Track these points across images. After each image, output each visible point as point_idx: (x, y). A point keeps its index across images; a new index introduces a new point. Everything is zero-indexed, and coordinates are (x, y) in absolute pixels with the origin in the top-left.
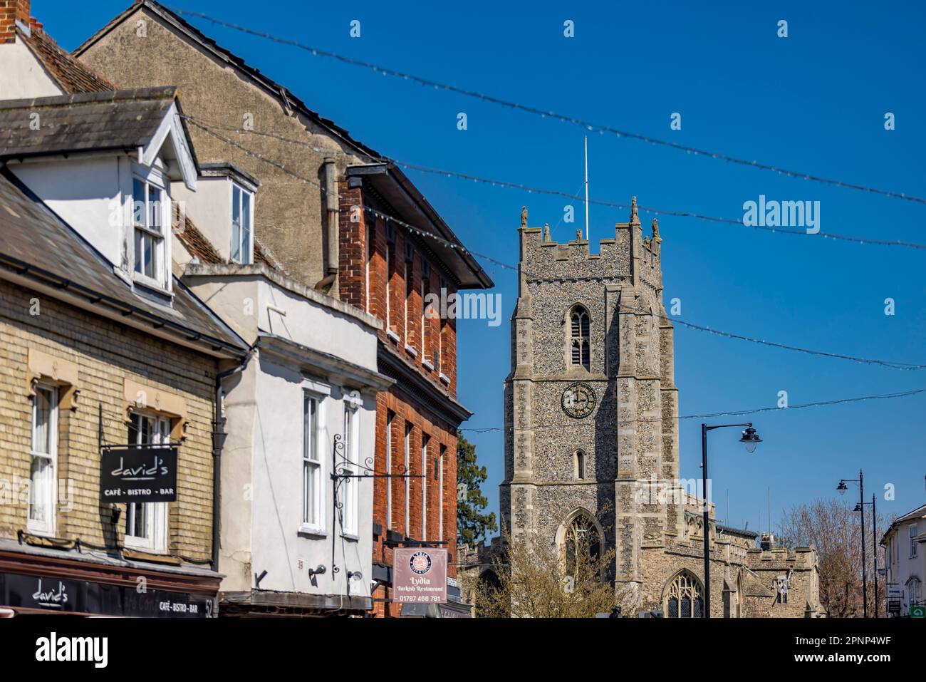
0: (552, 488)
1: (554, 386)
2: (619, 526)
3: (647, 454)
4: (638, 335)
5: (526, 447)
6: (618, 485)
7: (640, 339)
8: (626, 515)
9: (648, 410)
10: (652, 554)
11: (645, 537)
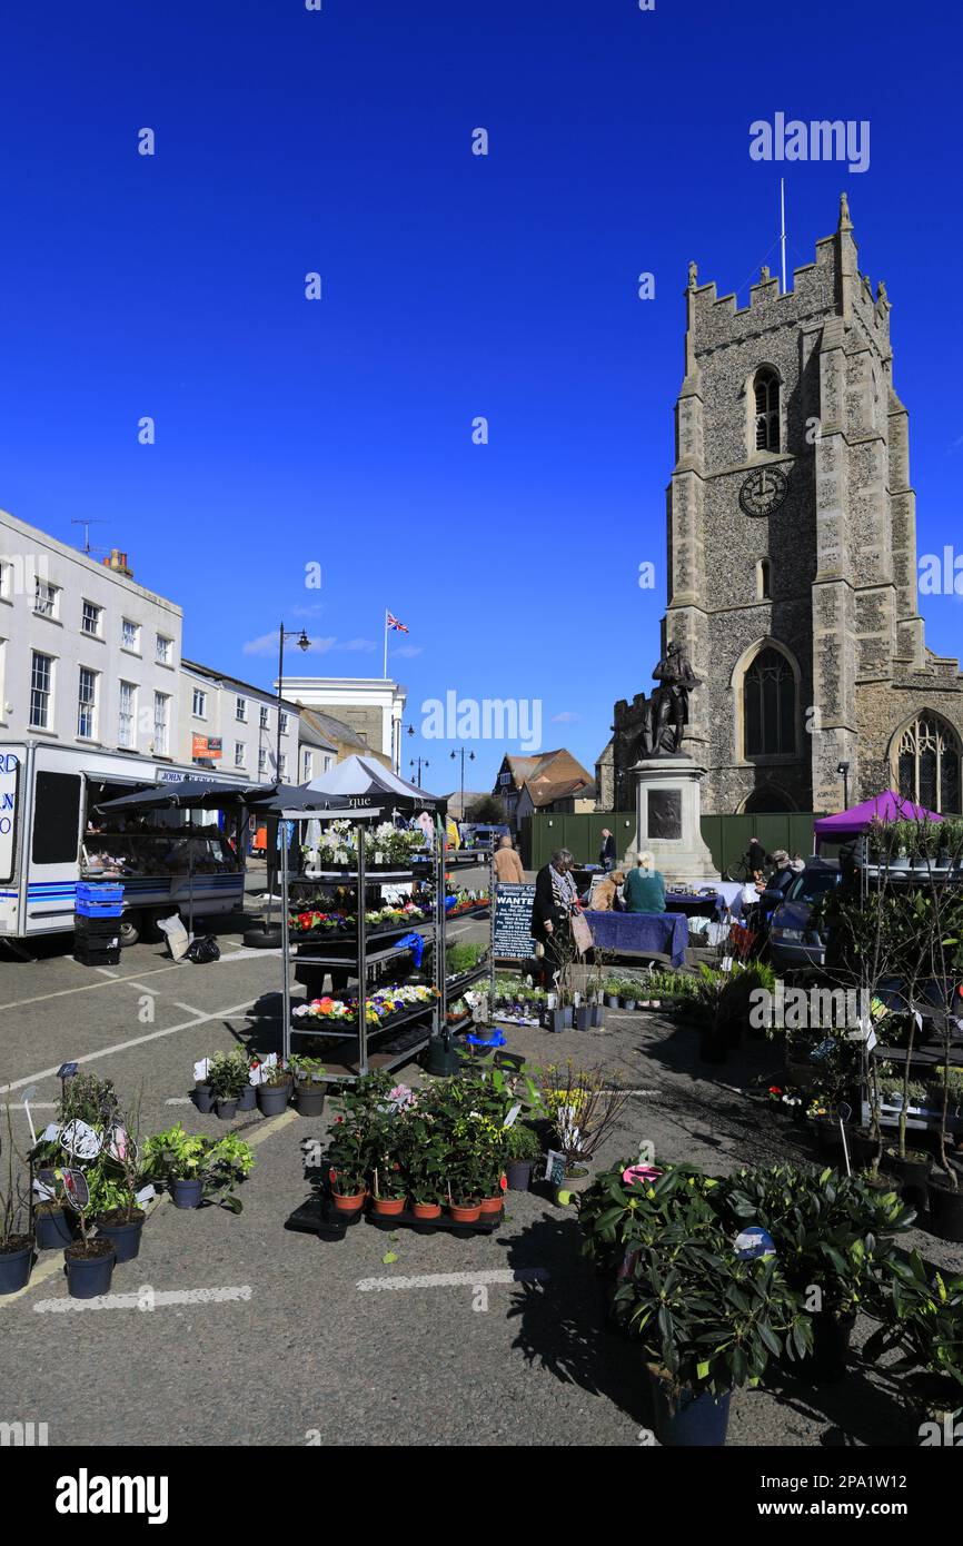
0: (727, 615)
1: (730, 480)
2: (817, 648)
3: (864, 549)
4: (850, 383)
5: (688, 560)
6: (816, 590)
7: (853, 389)
8: (829, 631)
9: (866, 485)
10: (872, 690)
11: (862, 668)
